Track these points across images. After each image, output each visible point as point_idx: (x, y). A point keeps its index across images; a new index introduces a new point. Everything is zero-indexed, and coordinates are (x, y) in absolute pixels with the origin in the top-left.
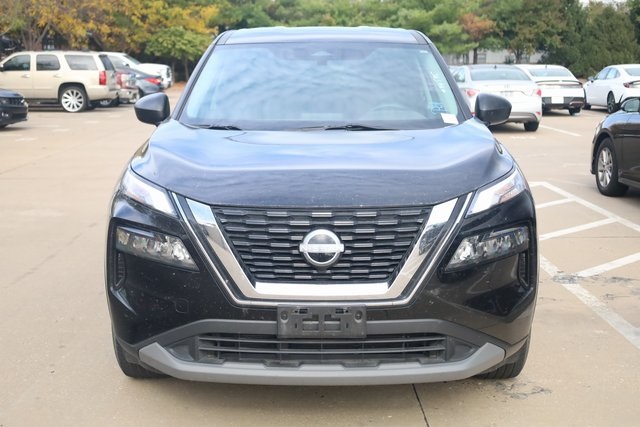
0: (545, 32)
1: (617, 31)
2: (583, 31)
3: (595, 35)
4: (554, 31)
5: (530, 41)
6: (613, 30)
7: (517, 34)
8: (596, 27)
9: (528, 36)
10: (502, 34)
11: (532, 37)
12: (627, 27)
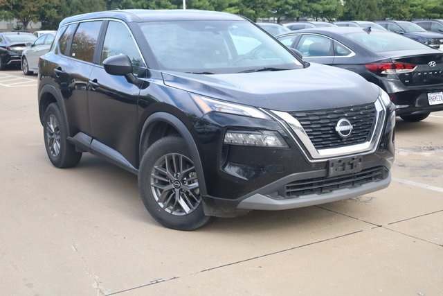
0: (44, 6)
1: (95, 6)
2: (71, 5)
3: (80, 9)
4: (51, 5)
5: (34, 12)
6: (93, 6)
7: (23, 7)
8: (80, 3)
9: (32, 9)
10: (11, 7)
11: (35, 10)
12: (101, 4)
